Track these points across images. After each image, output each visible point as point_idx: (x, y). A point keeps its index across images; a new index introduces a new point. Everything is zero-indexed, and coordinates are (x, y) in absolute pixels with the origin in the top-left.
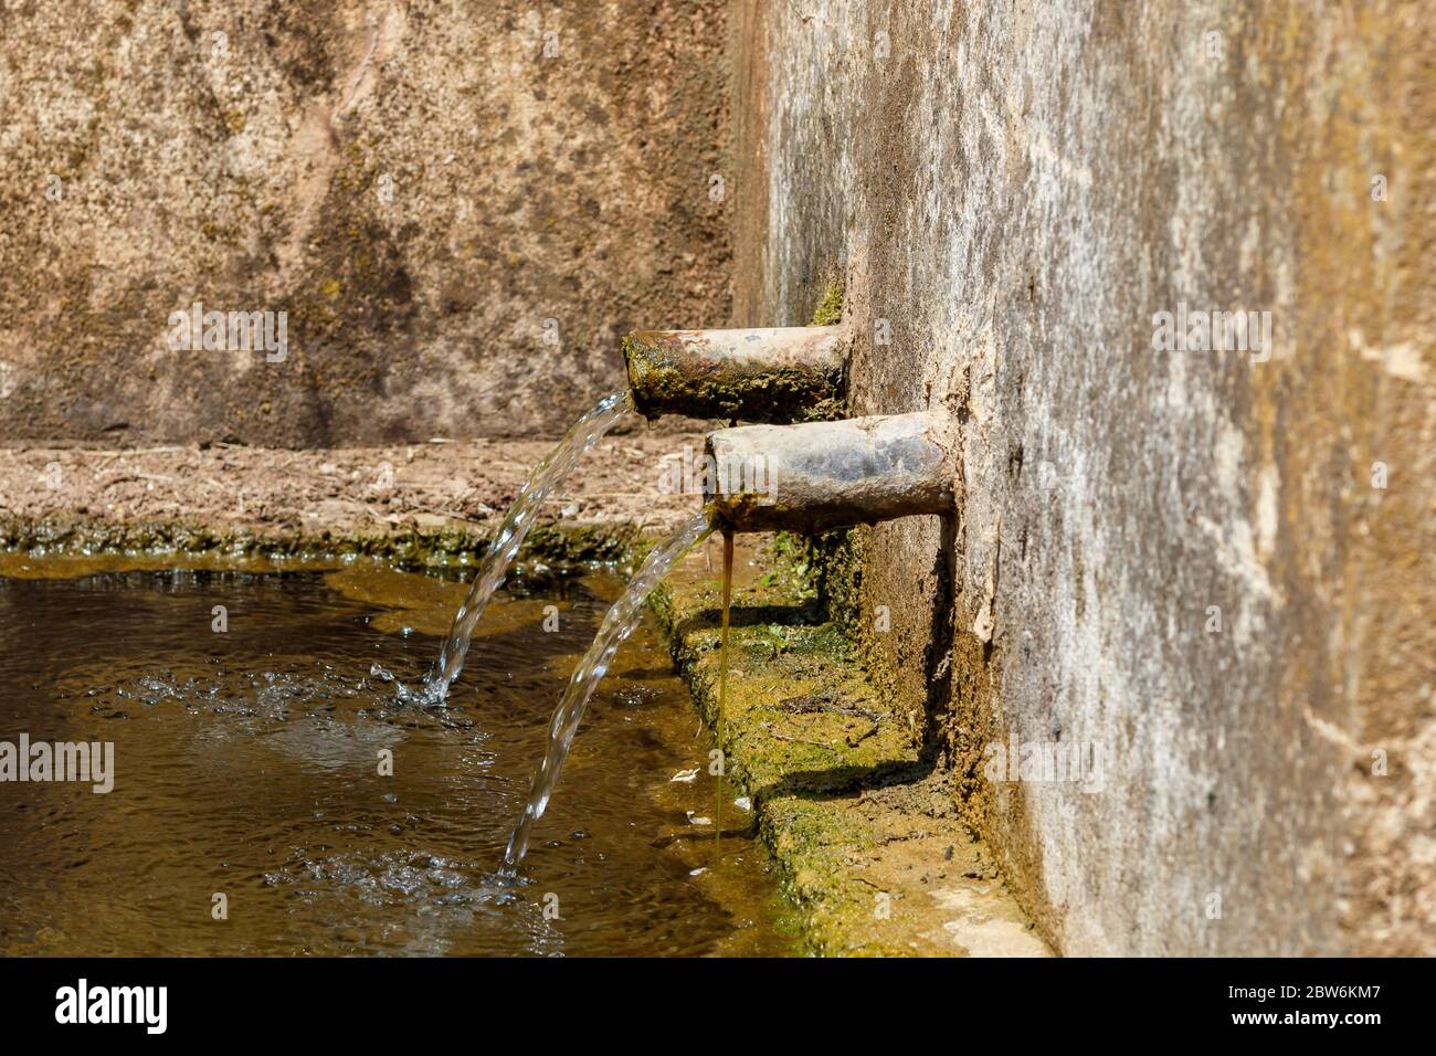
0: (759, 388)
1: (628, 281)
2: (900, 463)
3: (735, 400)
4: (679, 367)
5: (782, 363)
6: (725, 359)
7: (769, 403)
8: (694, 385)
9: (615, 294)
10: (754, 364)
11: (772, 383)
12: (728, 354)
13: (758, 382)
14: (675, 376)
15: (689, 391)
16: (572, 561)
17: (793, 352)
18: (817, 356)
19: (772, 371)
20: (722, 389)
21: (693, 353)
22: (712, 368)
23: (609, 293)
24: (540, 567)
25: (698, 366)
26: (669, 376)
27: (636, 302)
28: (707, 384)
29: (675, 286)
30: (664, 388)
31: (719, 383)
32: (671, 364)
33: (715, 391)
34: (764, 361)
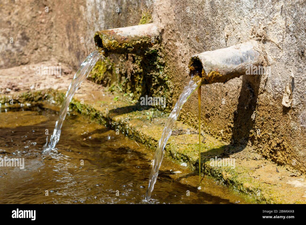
0: (138, 43)
1: (24, 21)
2: (249, 58)
3: (131, 48)
4: (117, 40)
5: (143, 35)
6: (128, 36)
7: (140, 47)
8: (121, 45)
9: (21, 25)
10: (136, 36)
11: (141, 41)
12: (129, 35)
13: (137, 42)
14: (116, 43)
15: (120, 46)
16: (36, 101)
17: (146, 32)
18: (152, 32)
19: (141, 38)
20: (128, 45)
21: (119, 35)
22: (126, 39)
23: (19, 24)
24: (28, 104)
25: (122, 39)
26: (115, 43)
27: (27, 26)
28: (124, 44)
29: (37, 21)
30: (113, 47)
31: (128, 43)
32: (114, 39)
33: (126, 46)
34: (138, 35)
